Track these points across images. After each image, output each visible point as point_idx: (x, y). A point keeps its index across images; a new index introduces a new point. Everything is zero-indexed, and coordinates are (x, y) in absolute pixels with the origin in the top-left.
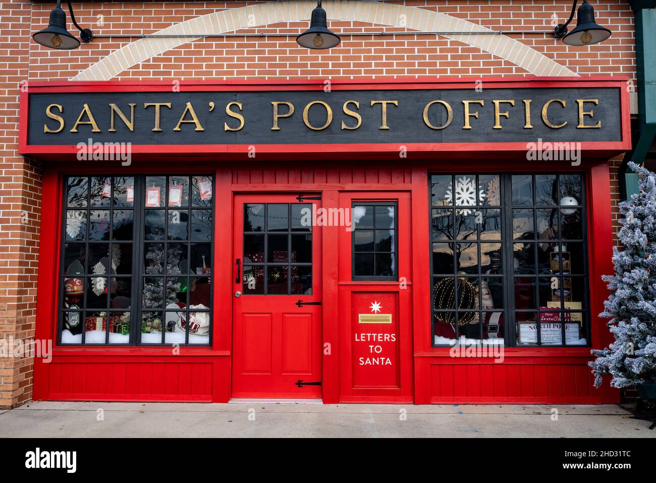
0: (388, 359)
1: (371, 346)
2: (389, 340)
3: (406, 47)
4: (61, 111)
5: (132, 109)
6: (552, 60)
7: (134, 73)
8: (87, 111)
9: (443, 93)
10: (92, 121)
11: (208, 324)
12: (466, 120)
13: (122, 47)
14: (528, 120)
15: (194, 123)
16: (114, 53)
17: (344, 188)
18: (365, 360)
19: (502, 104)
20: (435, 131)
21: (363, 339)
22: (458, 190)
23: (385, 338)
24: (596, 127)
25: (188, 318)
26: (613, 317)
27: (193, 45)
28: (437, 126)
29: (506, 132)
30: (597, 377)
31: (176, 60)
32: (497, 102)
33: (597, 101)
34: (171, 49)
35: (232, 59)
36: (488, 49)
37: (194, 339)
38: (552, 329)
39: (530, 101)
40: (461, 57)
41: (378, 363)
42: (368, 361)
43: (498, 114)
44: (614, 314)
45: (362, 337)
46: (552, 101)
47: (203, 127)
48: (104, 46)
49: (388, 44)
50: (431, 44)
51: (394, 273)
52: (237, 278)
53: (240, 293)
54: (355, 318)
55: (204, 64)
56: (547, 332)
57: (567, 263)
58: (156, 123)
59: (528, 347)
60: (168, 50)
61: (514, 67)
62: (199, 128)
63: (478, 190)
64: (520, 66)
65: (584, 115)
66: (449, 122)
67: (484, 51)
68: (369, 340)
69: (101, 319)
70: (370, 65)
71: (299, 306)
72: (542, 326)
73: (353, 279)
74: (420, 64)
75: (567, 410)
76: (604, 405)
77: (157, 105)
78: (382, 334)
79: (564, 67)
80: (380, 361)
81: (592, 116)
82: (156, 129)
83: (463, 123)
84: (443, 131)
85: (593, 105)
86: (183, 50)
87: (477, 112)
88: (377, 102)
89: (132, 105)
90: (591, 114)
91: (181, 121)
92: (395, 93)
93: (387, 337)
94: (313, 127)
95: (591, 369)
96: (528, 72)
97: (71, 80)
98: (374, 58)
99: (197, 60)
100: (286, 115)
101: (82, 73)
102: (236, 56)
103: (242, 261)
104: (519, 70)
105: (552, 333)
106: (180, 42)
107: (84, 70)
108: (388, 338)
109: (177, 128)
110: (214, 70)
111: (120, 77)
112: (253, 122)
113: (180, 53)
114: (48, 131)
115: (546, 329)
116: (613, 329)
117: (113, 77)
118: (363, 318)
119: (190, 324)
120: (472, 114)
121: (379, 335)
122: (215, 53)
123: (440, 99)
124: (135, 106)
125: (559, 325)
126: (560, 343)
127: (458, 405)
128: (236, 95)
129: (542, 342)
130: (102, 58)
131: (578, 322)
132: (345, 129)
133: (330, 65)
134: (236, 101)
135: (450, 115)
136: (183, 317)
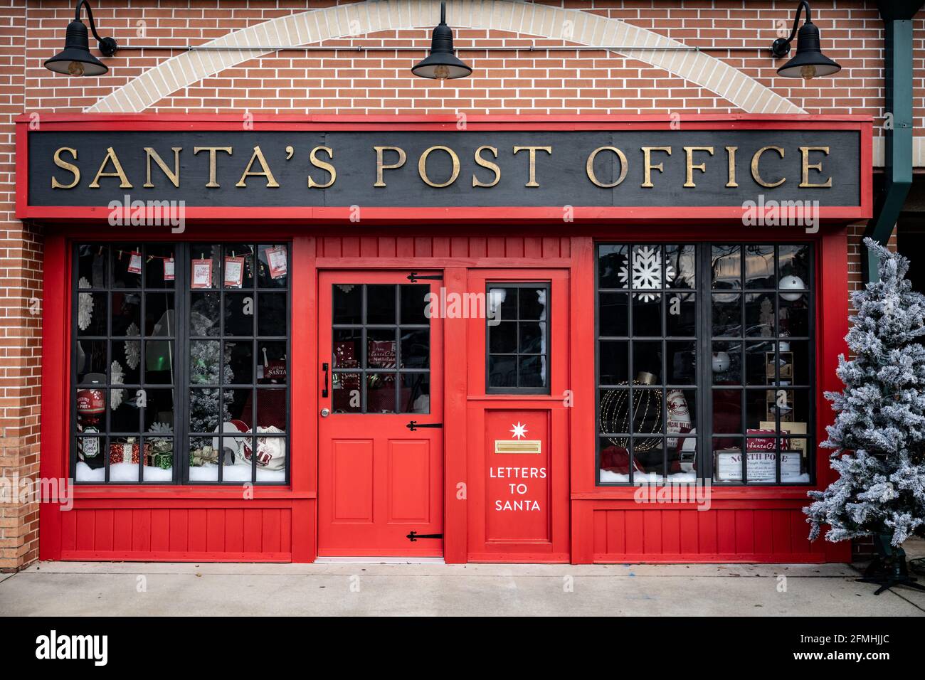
0: (536, 502)
1: (512, 485)
2: (536, 477)
3: (564, 68)
4: (75, 157)
5: (177, 155)
6: (768, 89)
7: (177, 102)
8: (112, 157)
9: (615, 136)
10: (120, 172)
11: (283, 454)
12: (646, 174)
13: (159, 63)
14: (732, 175)
15: (266, 176)
16: (147, 72)
17: (476, 264)
18: (503, 505)
19: (697, 153)
20: (602, 190)
21: (501, 474)
22: (636, 265)
23: (532, 473)
24: (825, 185)
25: (255, 445)
26: (837, 448)
27: (261, 61)
28: (606, 183)
29: (701, 192)
30: (814, 527)
31: (237, 83)
32: (689, 150)
33: (827, 149)
34: (230, 68)
35: (317, 83)
36: (679, 71)
37: (264, 475)
38: (763, 460)
39: (736, 148)
40: (641, 83)
41: (521, 508)
42: (508, 505)
43: (690, 167)
44: (838, 443)
45: (499, 472)
46: (765, 149)
47: (277, 182)
48: (132, 62)
49: (539, 64)
50: (599, 64)
51: (544, 383)
52: (323, 391)
53: (327, 410)
54: (489, 446)
55: (278, 89)
56: (756, 465)
57: (789, 368)
58: (211, 175)
59: (729, 485)
60: (225, 68)
61: (715, 99)
62: (272, 183)
63: (664, 266)
64: (723, 97)
65: (809, 169)
66: (622, 178)
67: (673, 76)
68: (509, 476)
69: (131, 446)
70: (513, 93)
71: (412, 430)
72: (750, 457)
73: (487, 391)
74: (583, 93)
75: (775, 571)
76: (828, 564)
77: (213, 150)
78: (527, 469)
79: (785, 99)
80: (525, 505)
81: (820, 170)
82: (210, 184)
83: (642, 178)
84: (614, 190)
85: (822, 154)
86: (247, 69)
87: (661, 164)
88: (523, 148)
89: (177, 150)
90: (819, 167)
91: (246, 173)
92: (548, 135)
93: (534, 472)
94: (433, 182)
95: (806, 516)
96: (735, 106)
97: (87, 111)
98: (519, 83)
99: (267, 83)
100: (395, 166)
101: (103, 102)
102: (322, 79)
103: (330, 365)
104: (722, 102)
105: (763, 466)
106: (243, 58)
107: (105, 97)
108: (535, 474)
109: (241, 184)
110: (292, 99)
111: (157, 108)
112: (348, 175)
113: (242, 73)
114: (58, 185)
115: (755, 461)
116: (835, 464)
117: (148, 107)
118: (500, 446)
119: (258, 454)
120: (655, 167)
121: (523, 469)
122: (292, 73)
123: (610, 144)
124: (180, 152)
125: (773, 455)
126: (774, 481)
127: (630, 564)
128: (324, 137)
129: (748, 478)
130: (130, 79)
131: (800, 452)
132: (477, 186)
133: (457, 93)
134: (323, 144)
135: (625, 167)
136: (247, 444)
